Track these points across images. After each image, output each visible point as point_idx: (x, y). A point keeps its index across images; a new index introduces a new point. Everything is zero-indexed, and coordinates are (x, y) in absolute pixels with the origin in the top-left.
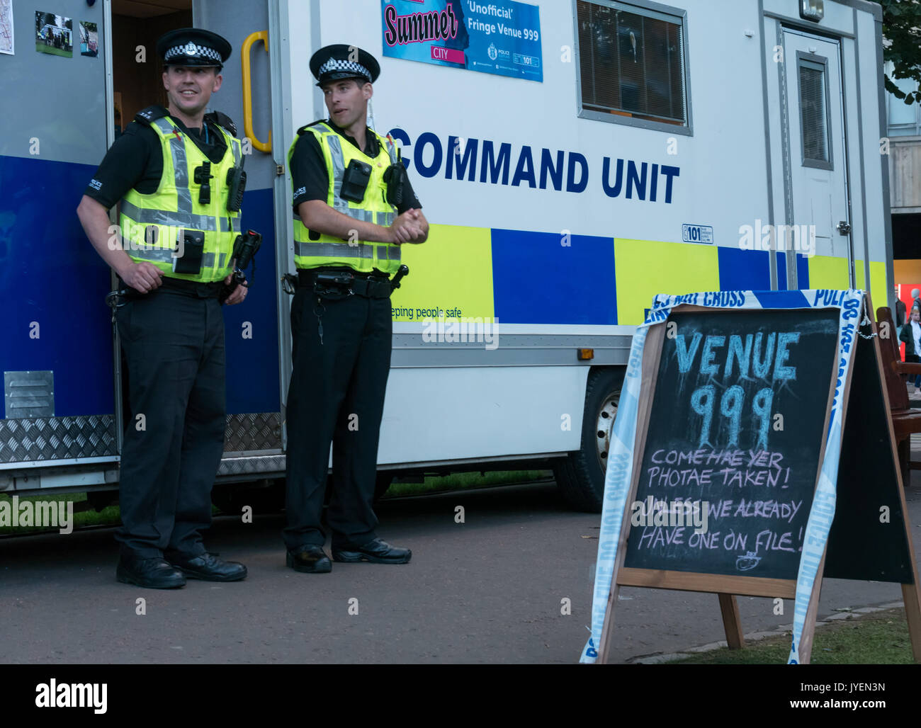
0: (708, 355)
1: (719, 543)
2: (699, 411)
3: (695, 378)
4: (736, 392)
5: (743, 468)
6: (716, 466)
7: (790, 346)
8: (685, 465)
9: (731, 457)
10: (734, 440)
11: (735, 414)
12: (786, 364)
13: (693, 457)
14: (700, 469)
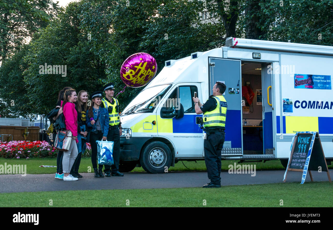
0: (301, 140)
1: (299, 165)
2: (299, 148)
3: (299, 143)
4: (303, 145)
5: (302, 155)
6: (300, 155)
7: (309, 139)
8: (297, 155)
9: (301, 154)
10: (302, 152)
11: (302, 148)
12: (308, 141)
13: (298, 154)
14: (298, 155)
